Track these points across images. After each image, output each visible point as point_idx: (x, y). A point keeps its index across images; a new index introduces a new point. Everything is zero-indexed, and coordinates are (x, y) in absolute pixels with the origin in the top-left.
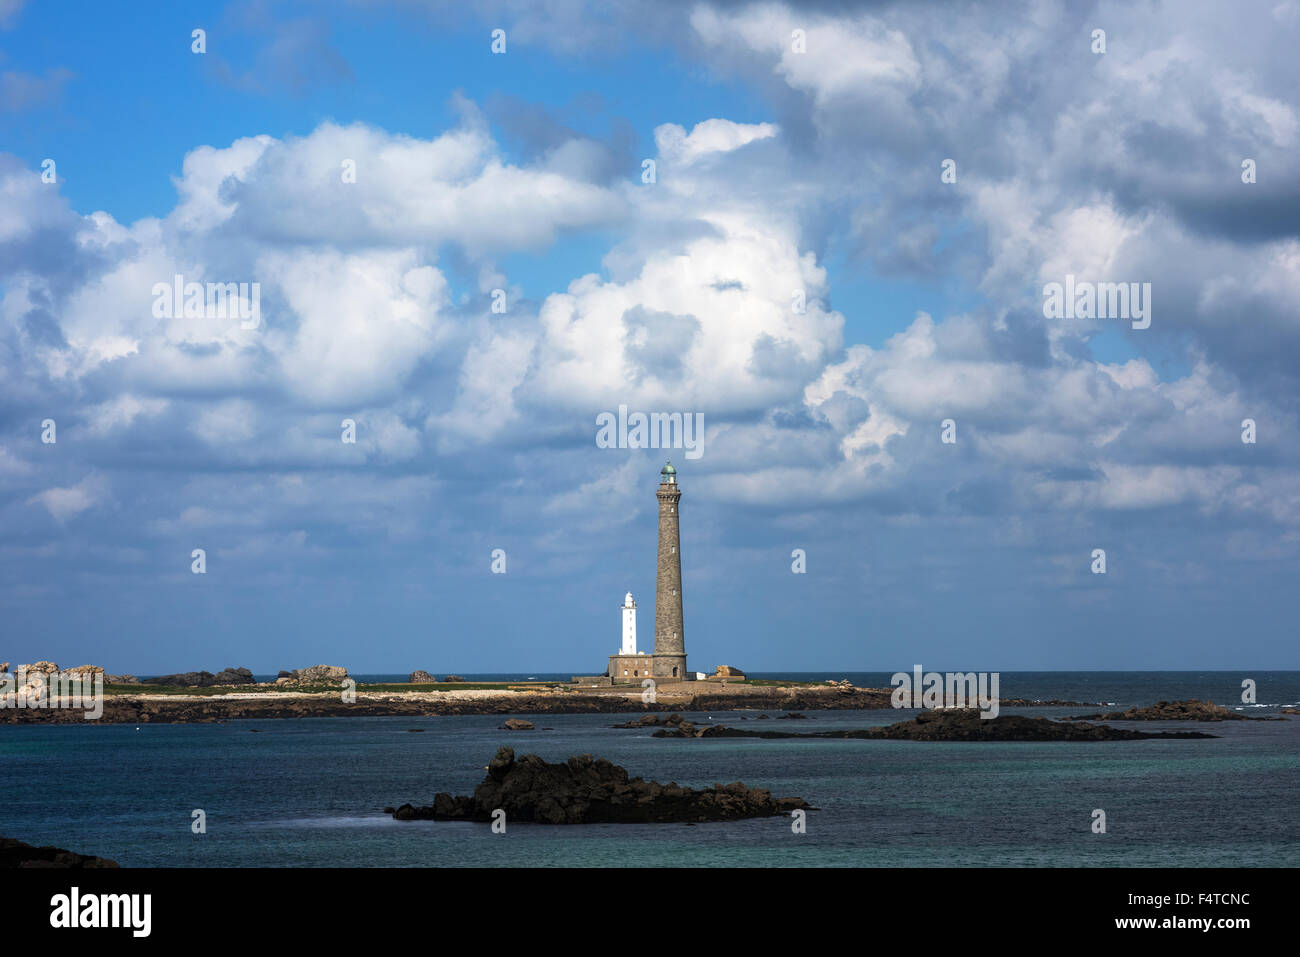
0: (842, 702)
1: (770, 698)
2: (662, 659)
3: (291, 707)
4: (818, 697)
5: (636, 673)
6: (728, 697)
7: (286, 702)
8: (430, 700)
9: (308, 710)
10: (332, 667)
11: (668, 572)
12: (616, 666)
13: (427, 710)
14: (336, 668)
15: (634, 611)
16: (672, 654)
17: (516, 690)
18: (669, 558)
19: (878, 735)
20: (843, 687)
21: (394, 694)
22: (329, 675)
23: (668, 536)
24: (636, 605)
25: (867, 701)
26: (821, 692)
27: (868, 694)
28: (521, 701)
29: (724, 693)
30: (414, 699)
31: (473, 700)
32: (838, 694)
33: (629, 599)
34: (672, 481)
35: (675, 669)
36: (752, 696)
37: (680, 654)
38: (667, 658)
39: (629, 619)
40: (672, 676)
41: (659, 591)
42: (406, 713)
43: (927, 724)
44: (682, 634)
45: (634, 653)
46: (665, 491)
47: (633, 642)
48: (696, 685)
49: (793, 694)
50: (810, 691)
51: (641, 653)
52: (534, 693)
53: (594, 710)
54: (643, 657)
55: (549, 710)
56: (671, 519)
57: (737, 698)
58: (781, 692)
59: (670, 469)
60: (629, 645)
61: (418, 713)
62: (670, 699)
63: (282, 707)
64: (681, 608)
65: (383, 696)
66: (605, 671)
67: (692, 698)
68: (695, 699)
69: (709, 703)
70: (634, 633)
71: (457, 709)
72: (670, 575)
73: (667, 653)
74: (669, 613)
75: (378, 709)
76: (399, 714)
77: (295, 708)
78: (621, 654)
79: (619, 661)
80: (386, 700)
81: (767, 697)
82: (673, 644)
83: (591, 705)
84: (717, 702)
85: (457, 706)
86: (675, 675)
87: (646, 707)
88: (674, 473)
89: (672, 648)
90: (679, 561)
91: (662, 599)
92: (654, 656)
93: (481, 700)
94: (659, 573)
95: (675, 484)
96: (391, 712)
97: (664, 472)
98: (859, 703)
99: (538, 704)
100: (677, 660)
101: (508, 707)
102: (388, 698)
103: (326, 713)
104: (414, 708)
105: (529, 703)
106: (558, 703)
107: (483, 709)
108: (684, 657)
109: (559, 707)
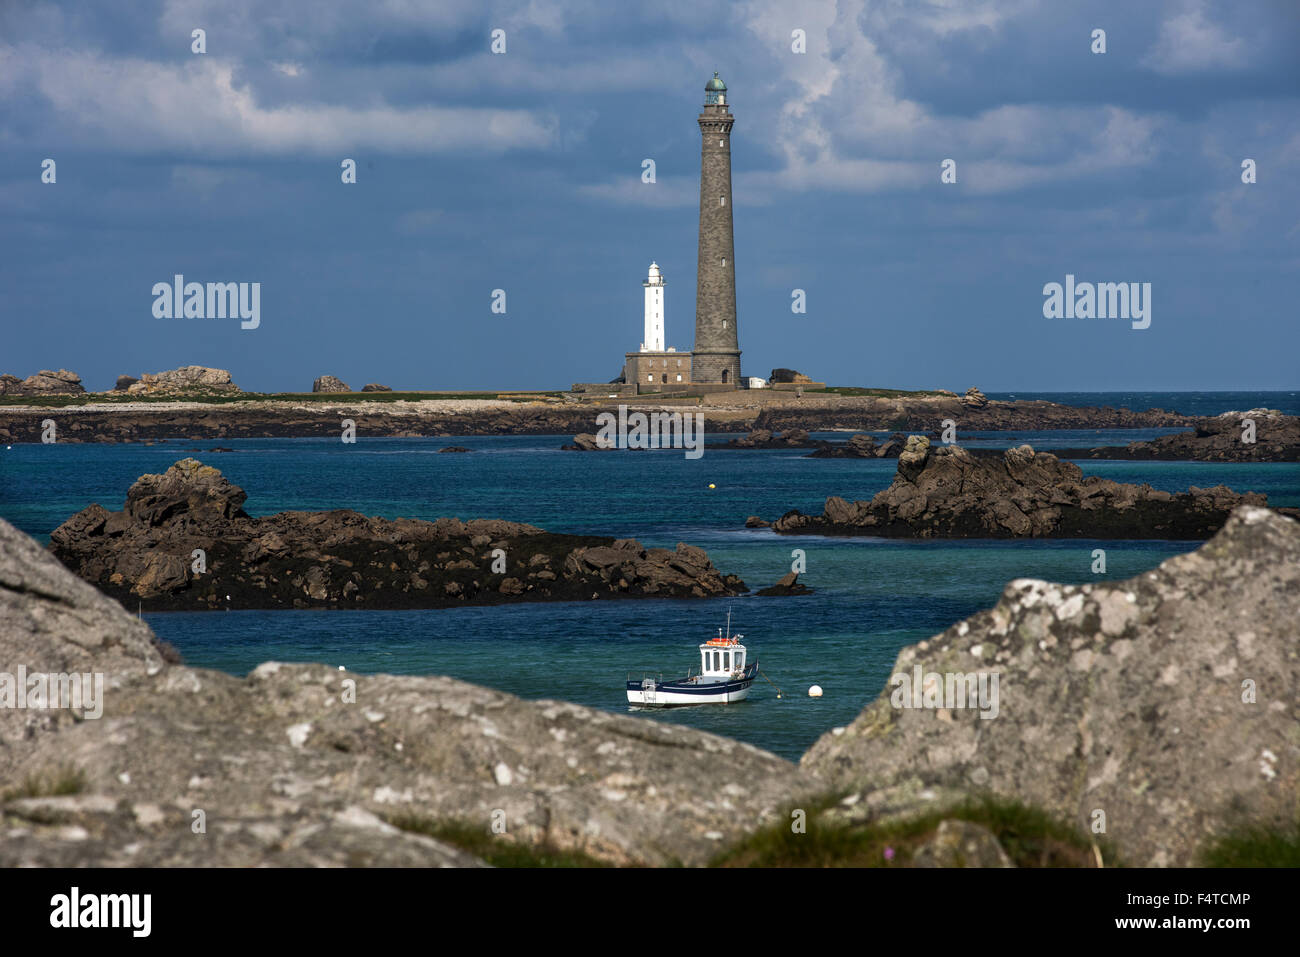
0: (971, 419)
1: (868, 413)
2: (708, 357)
3: (201, 422)
5: (665, 378)
6: (810, 412)
7: (192, 414)
8: (396, 414)
9: (226, 426)
10: (208, 369)
11: (715, 233)
12: (636, 369)
13: (396, 427)
14: (215, 371)
15: (661, 290)
16: (722, 350)
17: (514, 400)
18: (717, 213)
19: (1144, 454)
20: (971, 398)
21: (341, 405)
22: (204, 380)
23: (714, 182)
24: (666, 280)
25: (1006, 417)
27: (1007, 408)
28: (525, 416)
29: (803, 407)
30: (371, 412)
31: (457, 414)
32: (965, 408)
33: (653, 273)
34: (722, 102)
35: (725, 373)
36: (842, 411)
37: (733, 350)
38: (714, 357)
39: (654, 302)
40: (720, 383)
41: (702, 260)
44: (734, 323)
45: (662, 349)
46: (711, 115)
47: (660, 334)
48: (747, 399)
49: (900, 407)
50: (926, 404)
51: (671, 350)
52: (542, 405)
54: (673, 355)
55: (568, 428)
56: (719, 157)
57: (822, 412)
58: (883, 404)
59: (718, 84)
60: (654, 338)
62: (725, 415)
63: (187, 421)
64: (733, 285)
65: (327, 407)
66: (619, 376)
67: (757, 415)
68: (763, 414)
69: (783, 420)
70: (661, 321)
71: (439, 426)
72: (718, 238)
73: (714, 350)
74: (716, 291)
77: (209, 423)
78: (643, 351)
79: (641, 361)
81: (863, 411)
82: (721, 337)
84: (794, 419)
85: (437, 422)
86: (724, 381)
88: (725, 90)
89: (721, 343)
90: (731, 218)
91: (706, 272)
92: (694, 354)
94: (702, 235)
95: (725, 106)
97: (710, 88)
98: (995, 420)
99: (550, 420)
100: (727, 360)
101: (510, 423)
102: (335, 411)
103: (255, 431)
104: (379, 424)
105: (537, 418)
106: (578, 418)
107: (474, 426)
108: (738, 355)
109: (579, 425)
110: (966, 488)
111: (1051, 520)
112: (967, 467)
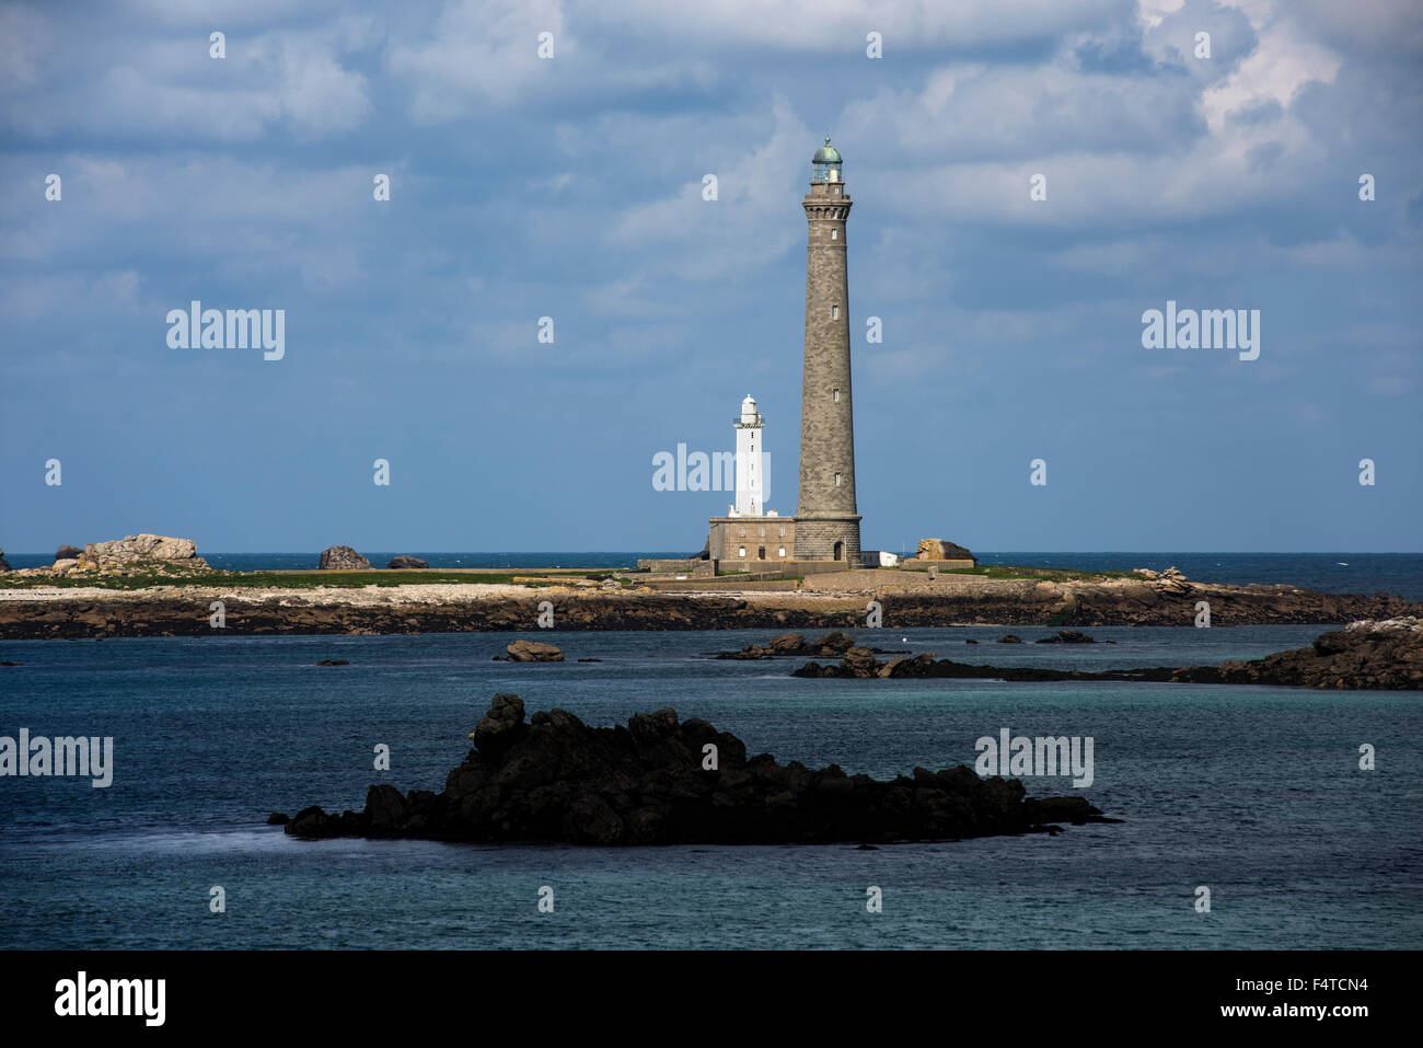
0: (1164, 611)
1: (1024, 602)
2: (813, 525)
4: (1118, 601)
5: (762, 553)
6: (941, 601)
8: (360, 604)
9: (116, 622)
10: (165, 539)
11: (825, 357)
12: (723, 540)
13: (353, 622)
14: (174, 541)
15: (758, 432)
16: (833, 515)
17: (529, 585)
18: (828, 329)
20: (1168, 582)
21: (289, 592)
22: (157, 554)
23: (825, 287)
24: (762, 419)
28: (538, 606)
29: (934, 593)
30: (328, 601)
31: (444, 605)
32: (1159, 596)
33: (748, 407)
34: (834, 178)
35: (838, 546)
36: (988, 599)
37: (848, 515)
38: (823, 524)
39: (749, 449)
40: (832, 559)
41: (808, 392)
42: (312, 630)
44: (851, 477)
45: (759, 514)
46: (820, 196)
47: (757, 493)
50: (1105, 590)
51: (772, 514)
52: (564, 591)
53: (679, 624)
54: (775, 521)
55: (592, 623)
56: (831, 253)
57: (959, 601)
58: (1046, 591)
59: (830, 154)
60: (749, 498)
61: (337, 629)
62: (828, 604)
63: (64, 616)
64: (850, 427)
65: (266, 594)
66: (702, 549)
69: (904, 612)
70: (758, 475)
71: (412, 621)
72: (828, 363)
73: (823, 514)
74: (826, 435)
75: (256, 621)
76: (299, 630)
77: (92, 618)
78: (732, 515)
79: (729, 528)
80: (273, 603)
81: (1017, 599)
82: (833, 497)
83: (674, 615)
84: (919, 610)
86: (837, 557)
87: (781, 617)
88: (839, 162)
89: (833, 505)
90: (847, 335)
91: (812, 408)
92: (797, 520)
93: (458, 604)
94: (808, 358)
95: (841, 184)
96: (283, 627)
97: (819, 160)
100: (840, 528)
101: (513, 617)
102: (276, 601)
103: (153, 629)
104: (329, 618)
106: (611, 609)
107: (464, 621)
108: (856, 521)
109: (611, 619)
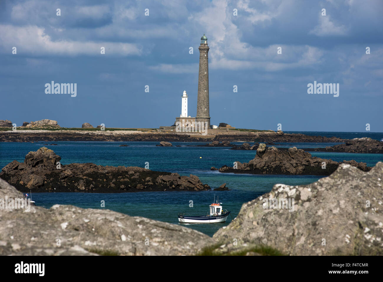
0: (279, 139)
1: (248, 136)
3: (48, 136)
4: (268, 137)
6: (231, 136)
7: (45, 134)
8: (107, 135)
9: (56, 137)
10: (50, 120)
11: (203, 82)
13: (107, 138)
14: (53, 121)
15: (187, 99)
16: (204, 117)
17: (142, 131)
18: (204, 76)
20: (279, 133)
21: (90, 132)
22: (49, 124)
23: (203, 67)
24: (188, 96)
25: (289, 139)
26: (270, 134)
27: (289, 136)
28: (145, 136)
29: (229, 134)
30: (99, 134)
31: (125, 135)
32: (277, 136)
33: (185, 93)
34: (206, 43)
36: (240, 136)
37: (208, 117)
38: (202, 119)
39: (185, 102)
41: (199, 90)
42: (98, 140)
43: (352, 146)
44: (208, 109)
45: (187, 116)
46: (202, 47)
47: (186, 112)
48: (212, 132)
49: (257, 135)
50: (265, 134)
51: (190, 117)
52: (151, 132)
53: (176, 140)
55: (158, 139)
56: (205, 59)
57: (234, 136)
58: (253, 134)
59: (205, 38)
60: (184, 113)
61: (104, 140)
62: (205, 136)
63: (44, 136)
64: (208, 98)
65: (86, 132)
66: (174, 124)
67: (215, 136)
68: (217, 136)
69: (223, 138)
70: (187, 108)
71: (119, 138)
72: (204, 83)
73: (202, 117)
74: (203, 99)
75: (86, 138)
76: (95, 140)
77: (50, 136)
78: (181, 117)
79: (180, 120)
80: (88, 134)
82: (205, 113)
83: (175, 138)
85: (119, 137)
87: (198, 139)
88: (207, 39)
89: (204, 115)
90: (208, 78)
91: (200, 93)
92: (196, 118)
93: (127, 135)
94: (199, 83)
95: (207, 44)
96: (92, 139)
97: (202, 39)
98: (286, 139)
99: (153, 137)
100: (206, 120)
101: (141, 138)
103: (65, 139)
104: (102, 137)
105: (149, 136)
106: (161, 136)
107: (130, 138)
108: (209, 118)
109: (162, 139)
110: (276, 159)
111: (302, 169)
112: (277, 153)
